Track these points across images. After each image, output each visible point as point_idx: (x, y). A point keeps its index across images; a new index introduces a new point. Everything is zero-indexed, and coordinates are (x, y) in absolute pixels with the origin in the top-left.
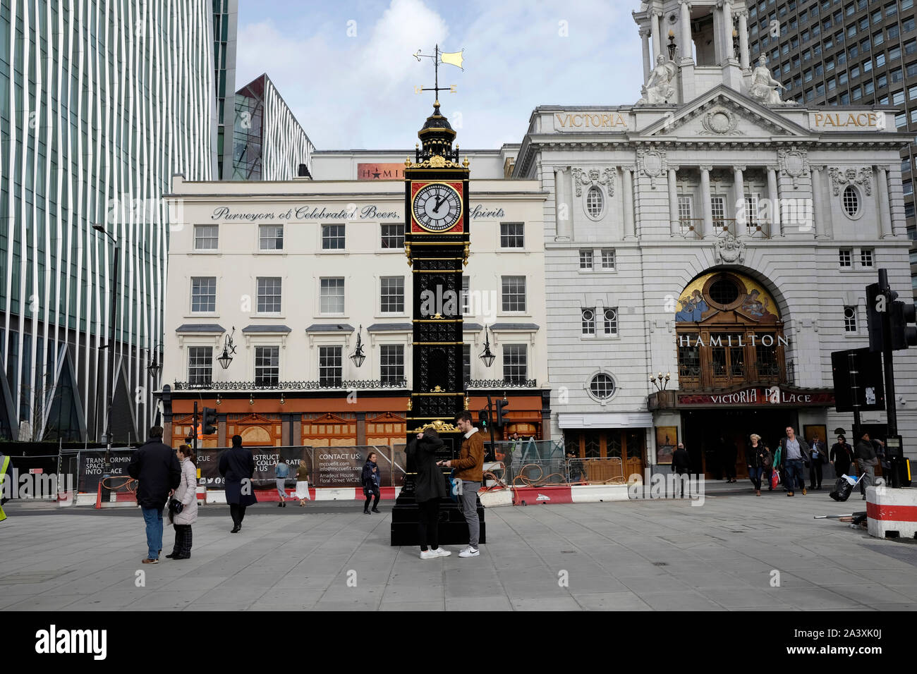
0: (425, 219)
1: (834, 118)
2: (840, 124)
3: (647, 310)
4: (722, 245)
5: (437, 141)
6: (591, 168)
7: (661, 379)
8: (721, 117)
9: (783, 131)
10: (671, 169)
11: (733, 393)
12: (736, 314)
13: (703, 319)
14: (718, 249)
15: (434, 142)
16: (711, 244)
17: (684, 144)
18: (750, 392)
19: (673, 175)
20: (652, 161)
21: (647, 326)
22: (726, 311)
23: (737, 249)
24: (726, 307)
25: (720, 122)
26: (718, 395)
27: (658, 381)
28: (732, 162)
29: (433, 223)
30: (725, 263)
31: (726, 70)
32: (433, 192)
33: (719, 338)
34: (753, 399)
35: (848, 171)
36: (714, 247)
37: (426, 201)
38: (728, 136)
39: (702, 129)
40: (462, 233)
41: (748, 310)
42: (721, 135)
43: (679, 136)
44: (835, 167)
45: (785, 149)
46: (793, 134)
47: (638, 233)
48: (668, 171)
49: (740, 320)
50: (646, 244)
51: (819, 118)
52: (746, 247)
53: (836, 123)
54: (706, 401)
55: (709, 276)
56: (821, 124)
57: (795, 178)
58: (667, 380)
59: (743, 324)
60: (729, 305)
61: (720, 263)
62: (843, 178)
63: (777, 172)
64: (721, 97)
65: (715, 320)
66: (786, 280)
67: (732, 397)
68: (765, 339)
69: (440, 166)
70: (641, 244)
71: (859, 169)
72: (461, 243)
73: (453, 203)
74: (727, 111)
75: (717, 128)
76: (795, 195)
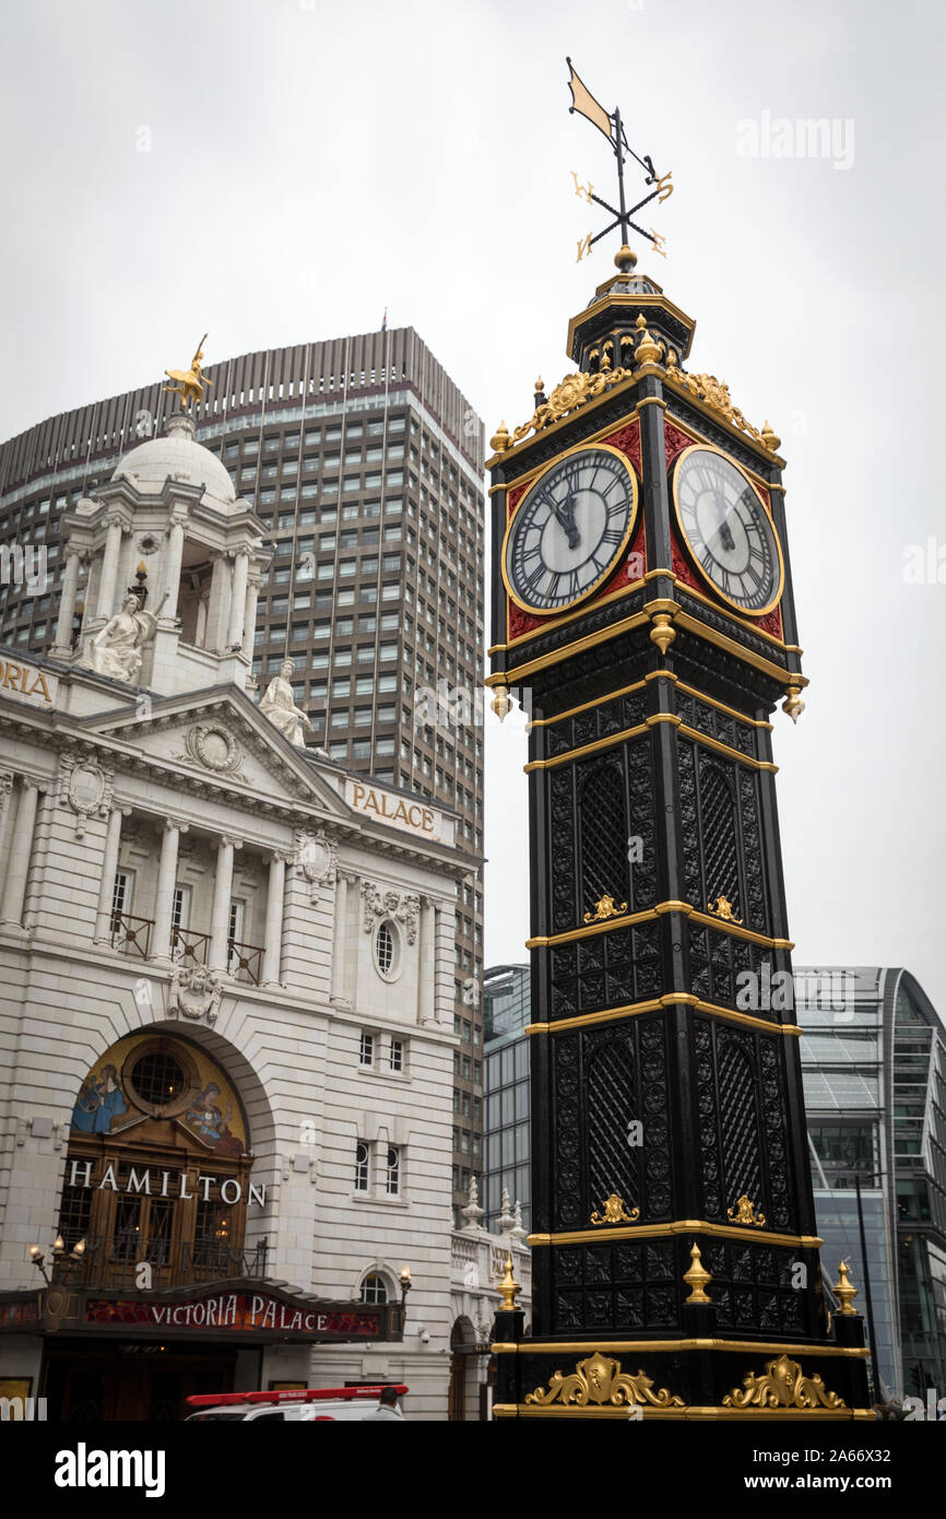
1: (379, 801)
2: (387, 813)
3: (18, 1093)
4: (183, 980)
8: (216, 741)
9: (310, 797)
10: (116, 809)
11: (193, 1303)
12: (175, 1127)
13: (115, 1130)
14: (175, 987)
16: (164, 974)
17: (151, 769)
18: (226, 1300)
19: (117, 820)
20: (87, 784)
21: (12, 1129)
22: (159, 1119)
23: (207, 994)
24: (159, 1110)
25: (213, 748)
26: (167, 1305)
28: (222, 828)
30: (182, 1019)
33: (147, 1176)
34: (230, 1318)
35: (388, 895)
36: (166, 983)
38: (223, 777)
39: (182, 751)
41: (197, 1123)
42: (212, 772)
43: (147, 752)
44: (372, 883)
45: (307, 831)
46: (325, 807)
47: (29, 921)
48: (111, 812)
49: (181, 1141)
50: (43, 949)
51: (360, 793)
53: (380, 808)
55: (140, 1039)
56: (362, 803)
57: (316, 885)
59: (185, 1150)
60: (165, 1107)
61: (174, 1018)
62: (381, 906)
63: (288, 867)
64: (226, 705)
65: (136, 1136)
66: (279, 1072)
67: (192, 1310)
68: (227, 1187)
70: (32, 946)
71: (403, 894)
74: (228, 734)
75: (207, 758)
76: (310, 915)
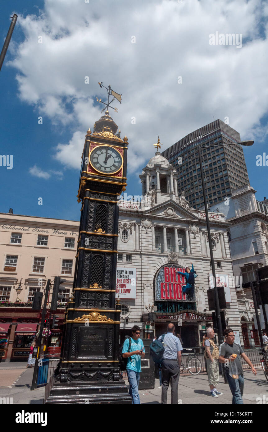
0: (98, 165)
3: (143, 279)
4: (171, 255)
5: (107, 128)
6: (125, 222)
7: (150, 307)
8: (170, 210)
9: (191, 217)
11: (177, 315)
14: (169, 257)
15: (105, 128)
16: (167, 255)
17: (158, 218)
18: (184, 314)
19: (153, 228)
20: (147, 222)
21: (143, 285)
23: (176, 257)
26: (172, 315)
27: (148, 308)
28: (174, 226)
29: (103, 169)
30: (172, 263)
31: (171, 195)
32: (104, 151)
34: (185, 318)
36: (167, 256)
37: (99, 155)
38: (173, 217)
39: (164, 213)
40: (121, 178)
42: (171, 216)
43: (157, 214)
45: (191, 224)
46: (194, 219)
47: (140, 248)
48: (152, 227)
50: (143, 253)
51: (202, 214)
52: (179, 258)
54: (167, 318)
55: (164, 267)
56: (202, 216)
57: (195, 234)
58: (152, 308)
61: (170, 262)
63: (189, 231)
64: (171, 203)
69: (110, 137)
70: (142, 253)
72: (121, 183)
73: (117, 159)
74: (172, 208)
75: (169, 213)
76: (195, 240)
